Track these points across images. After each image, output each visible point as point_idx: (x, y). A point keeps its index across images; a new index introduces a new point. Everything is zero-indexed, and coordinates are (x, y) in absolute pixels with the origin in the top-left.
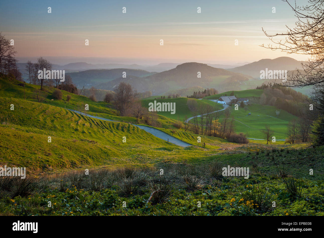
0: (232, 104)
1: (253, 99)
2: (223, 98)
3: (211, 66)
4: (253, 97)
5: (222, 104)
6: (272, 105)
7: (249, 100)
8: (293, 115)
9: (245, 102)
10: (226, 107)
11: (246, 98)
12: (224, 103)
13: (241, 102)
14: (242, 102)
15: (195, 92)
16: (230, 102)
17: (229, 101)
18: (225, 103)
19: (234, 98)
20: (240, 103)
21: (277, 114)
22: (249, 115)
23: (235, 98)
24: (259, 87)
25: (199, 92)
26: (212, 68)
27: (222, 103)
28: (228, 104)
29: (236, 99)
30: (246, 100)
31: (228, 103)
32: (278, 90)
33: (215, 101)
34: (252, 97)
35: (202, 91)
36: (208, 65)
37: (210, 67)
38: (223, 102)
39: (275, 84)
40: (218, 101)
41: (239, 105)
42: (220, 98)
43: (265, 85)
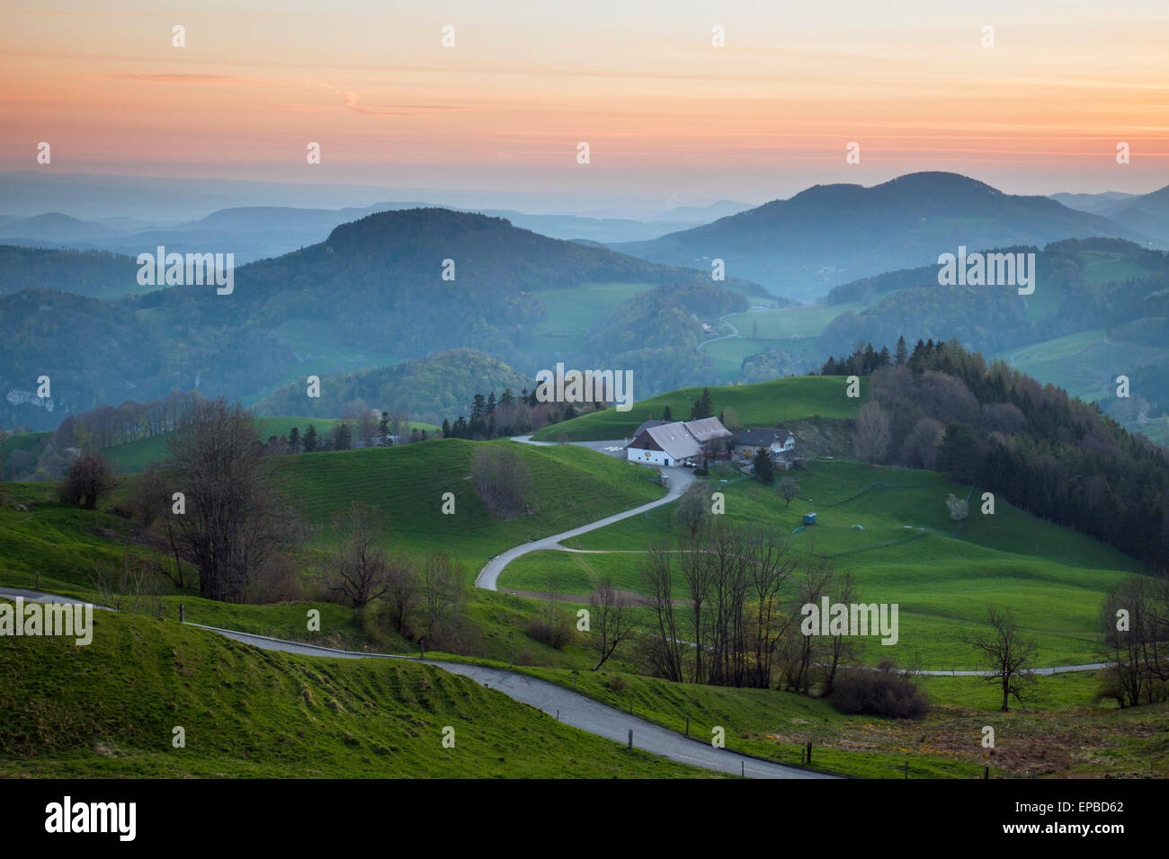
0: (709, 465)
1: (816, 430)
2: (656, 432)
3: (536, 230)
4: (816, 421)
5: (656, 468)
6: (918, 462)
7: (798, 441)
8: (1039, 515)
9: (776, 448)
10: (681, 484)
11: (781, 431)
12: (666, 461)
13: (754, 451)
14: (762, 453)
15: (479, 398)
16: (698, 456)
17: (690, 449)
18: (671, 463)
19: (712, 428)
20: (747, 458)
21: (953, 514)
22: (808, 523)
23: (722, 431)
24: (837, 360)
25: (507, 398)
26: (541, 240)
27: (652, 460)
28: (685, 465)
29: (726, 438)
30: (782, 442)
31: (685, 459)
32: (946, 377)
33: (612, 449)
34: (806, 420)
35: (524, 392)
36: (514, 224)
37: (527, 234)
38: (656, 458)
39: (921, 343)
40: (630, 450)
41: (747, 471)
42: (639, 432)
43: (870, 347)
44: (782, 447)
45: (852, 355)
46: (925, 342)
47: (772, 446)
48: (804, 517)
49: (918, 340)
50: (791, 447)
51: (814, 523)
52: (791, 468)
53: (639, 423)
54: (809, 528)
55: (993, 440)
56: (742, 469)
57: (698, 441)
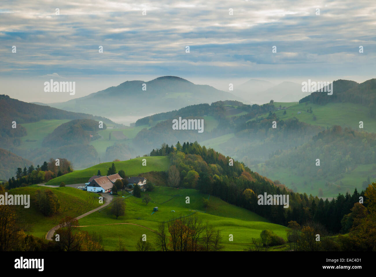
0: (118, 191)
2: (97, 180)
4: (152, 173)
7: (147, 180)
11: (141, 177)
12: (102, 191)
14: (136, 186)
16: (113, 188)
17: (110, 186)
18: (104, 191)
19: (117, 178)
22: (155, 210)
23: (120, 178)
25: (31, 169)
27: (96, 191)
28: (109, 192)
29: (122, 181)
30: (142, 181)
31: (109, 190)
35: (39, 166)
38: (97, 189)
39: (185, 143)
40: (88, 187)
41: (131, 193)
42: (91, 180)
43: (167, 146)
44: (142, 183)
45: (161, 149)
46: (186, 143)
47: (139, 183)
48: (154, 208)
49: (184, 142)
50: (145, 183)
51: (157, 211)
52: (146, 191)
53: (90, 177)
54: (156, 212)
55: (215, 178)
56: (129, 192)
57: (112, 183)
